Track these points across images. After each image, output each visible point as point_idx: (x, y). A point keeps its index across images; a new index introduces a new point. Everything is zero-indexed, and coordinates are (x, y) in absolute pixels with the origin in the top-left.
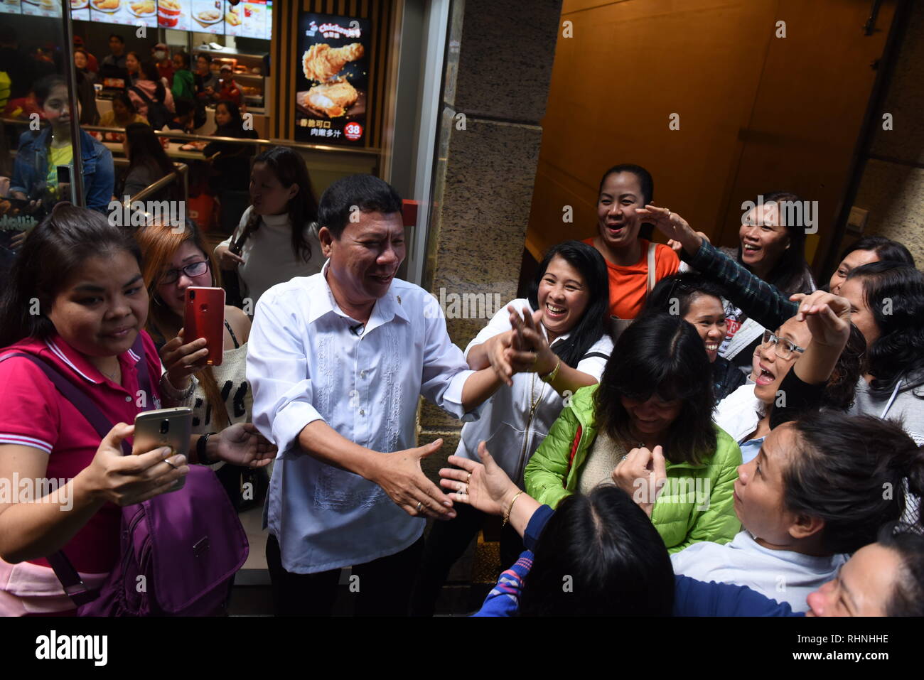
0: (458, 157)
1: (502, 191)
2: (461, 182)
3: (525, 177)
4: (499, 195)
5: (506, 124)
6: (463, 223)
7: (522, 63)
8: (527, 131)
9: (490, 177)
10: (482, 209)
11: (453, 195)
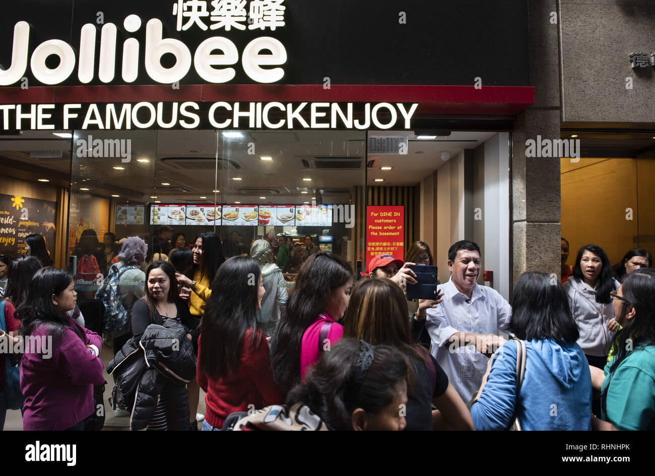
0: (530, 238)
1: (549, 249)
2: (531, 247)
3: (557, 243)
4: (548, 251)
5: (547, 223)
6: (535, 263)
7: (550, 201)
8: (555, 225)
9: (543, 244)
10: (542, 257)
11: (530, 252)
